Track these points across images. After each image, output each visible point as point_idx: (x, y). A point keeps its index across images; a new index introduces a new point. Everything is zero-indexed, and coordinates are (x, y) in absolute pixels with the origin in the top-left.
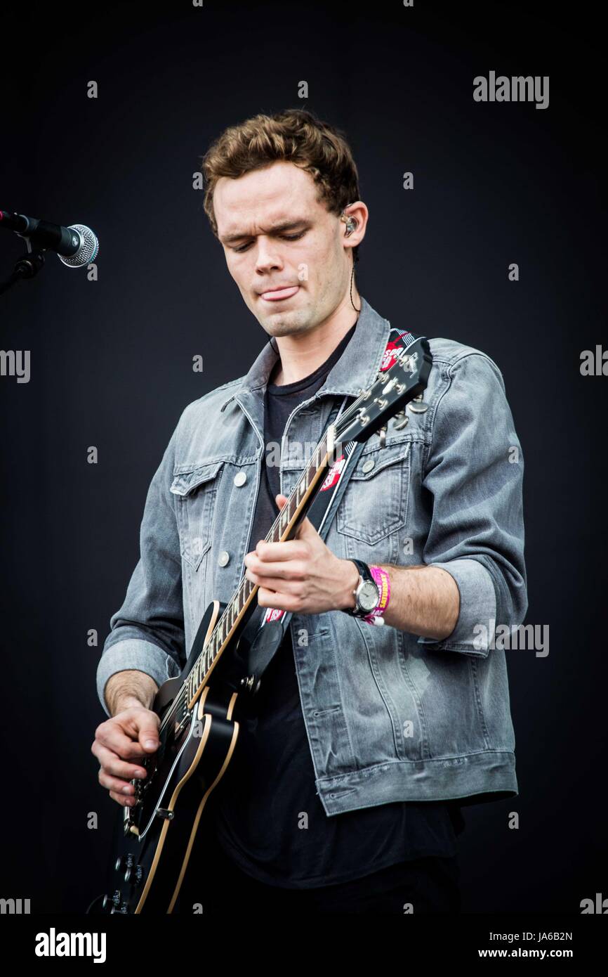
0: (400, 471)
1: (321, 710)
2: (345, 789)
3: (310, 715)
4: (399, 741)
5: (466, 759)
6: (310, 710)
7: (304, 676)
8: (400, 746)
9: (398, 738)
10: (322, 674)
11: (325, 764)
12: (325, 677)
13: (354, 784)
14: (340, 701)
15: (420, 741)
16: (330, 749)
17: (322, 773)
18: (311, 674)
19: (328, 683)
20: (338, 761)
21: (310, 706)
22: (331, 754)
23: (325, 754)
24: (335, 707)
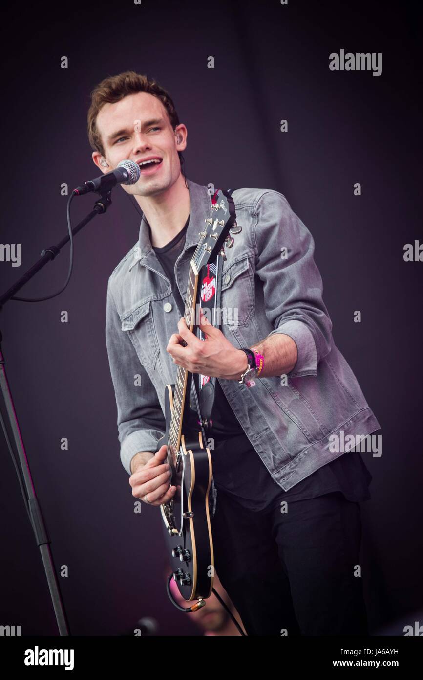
0: (249, 278)
1: (258, 434)
2: (289, 473)
3: (253, 439)
4: (307, 434)
5: (351, 421)
6: (252, 436)
7: (241, 418)
8: (308, 436)
9: (306, 432)
10: (251, 412)
11: (272, 464)
12: (253, 414)
13: (293, 468)
14: (267, 425)
15: (319, 427)
16: (272, 455)
17: (273, 470)
18: (245, 415)
19: (257, 417)
20: (278, 459)
21: (252, 434)
22: (273, 457)
23: (270, 458)
24: (266, 429)
